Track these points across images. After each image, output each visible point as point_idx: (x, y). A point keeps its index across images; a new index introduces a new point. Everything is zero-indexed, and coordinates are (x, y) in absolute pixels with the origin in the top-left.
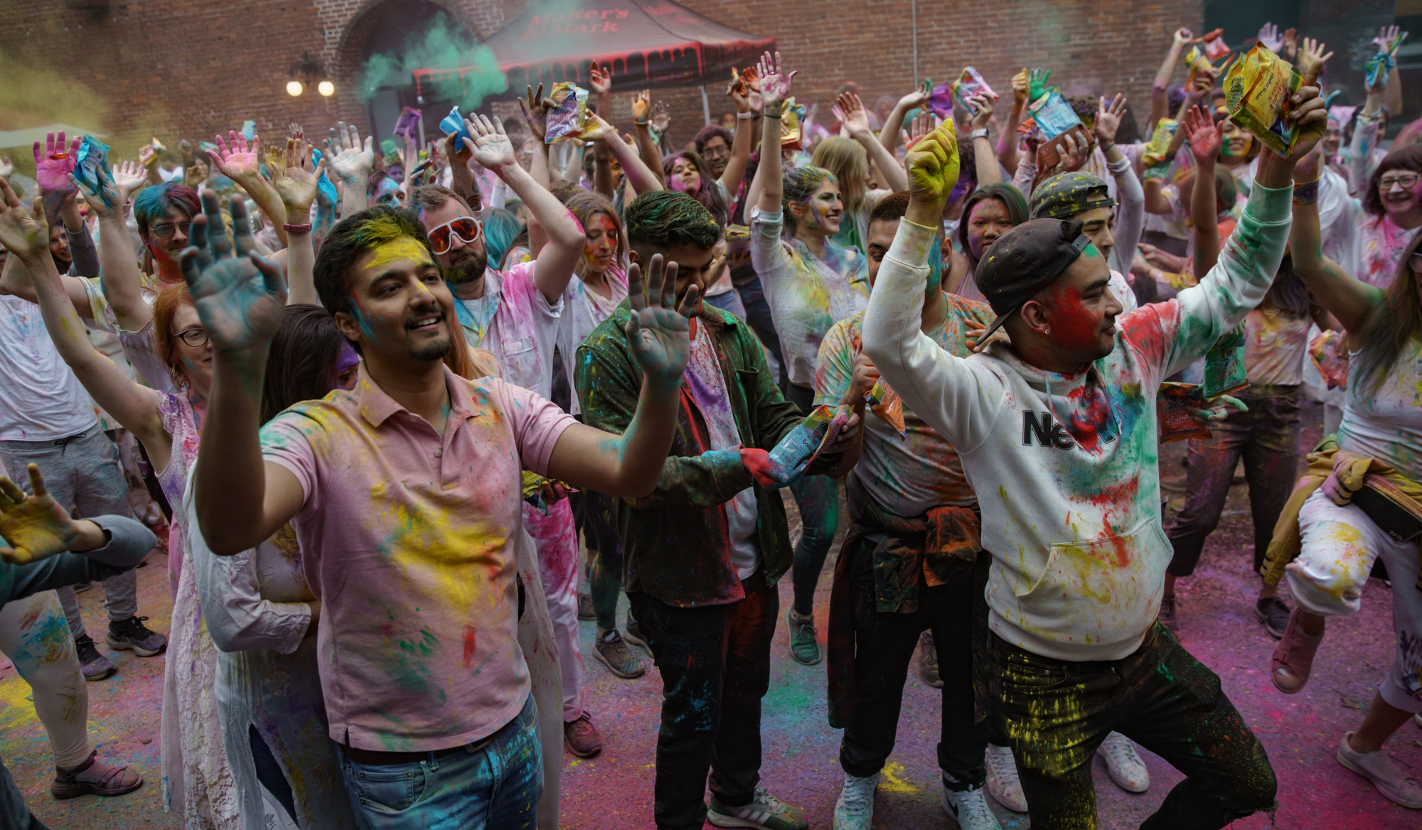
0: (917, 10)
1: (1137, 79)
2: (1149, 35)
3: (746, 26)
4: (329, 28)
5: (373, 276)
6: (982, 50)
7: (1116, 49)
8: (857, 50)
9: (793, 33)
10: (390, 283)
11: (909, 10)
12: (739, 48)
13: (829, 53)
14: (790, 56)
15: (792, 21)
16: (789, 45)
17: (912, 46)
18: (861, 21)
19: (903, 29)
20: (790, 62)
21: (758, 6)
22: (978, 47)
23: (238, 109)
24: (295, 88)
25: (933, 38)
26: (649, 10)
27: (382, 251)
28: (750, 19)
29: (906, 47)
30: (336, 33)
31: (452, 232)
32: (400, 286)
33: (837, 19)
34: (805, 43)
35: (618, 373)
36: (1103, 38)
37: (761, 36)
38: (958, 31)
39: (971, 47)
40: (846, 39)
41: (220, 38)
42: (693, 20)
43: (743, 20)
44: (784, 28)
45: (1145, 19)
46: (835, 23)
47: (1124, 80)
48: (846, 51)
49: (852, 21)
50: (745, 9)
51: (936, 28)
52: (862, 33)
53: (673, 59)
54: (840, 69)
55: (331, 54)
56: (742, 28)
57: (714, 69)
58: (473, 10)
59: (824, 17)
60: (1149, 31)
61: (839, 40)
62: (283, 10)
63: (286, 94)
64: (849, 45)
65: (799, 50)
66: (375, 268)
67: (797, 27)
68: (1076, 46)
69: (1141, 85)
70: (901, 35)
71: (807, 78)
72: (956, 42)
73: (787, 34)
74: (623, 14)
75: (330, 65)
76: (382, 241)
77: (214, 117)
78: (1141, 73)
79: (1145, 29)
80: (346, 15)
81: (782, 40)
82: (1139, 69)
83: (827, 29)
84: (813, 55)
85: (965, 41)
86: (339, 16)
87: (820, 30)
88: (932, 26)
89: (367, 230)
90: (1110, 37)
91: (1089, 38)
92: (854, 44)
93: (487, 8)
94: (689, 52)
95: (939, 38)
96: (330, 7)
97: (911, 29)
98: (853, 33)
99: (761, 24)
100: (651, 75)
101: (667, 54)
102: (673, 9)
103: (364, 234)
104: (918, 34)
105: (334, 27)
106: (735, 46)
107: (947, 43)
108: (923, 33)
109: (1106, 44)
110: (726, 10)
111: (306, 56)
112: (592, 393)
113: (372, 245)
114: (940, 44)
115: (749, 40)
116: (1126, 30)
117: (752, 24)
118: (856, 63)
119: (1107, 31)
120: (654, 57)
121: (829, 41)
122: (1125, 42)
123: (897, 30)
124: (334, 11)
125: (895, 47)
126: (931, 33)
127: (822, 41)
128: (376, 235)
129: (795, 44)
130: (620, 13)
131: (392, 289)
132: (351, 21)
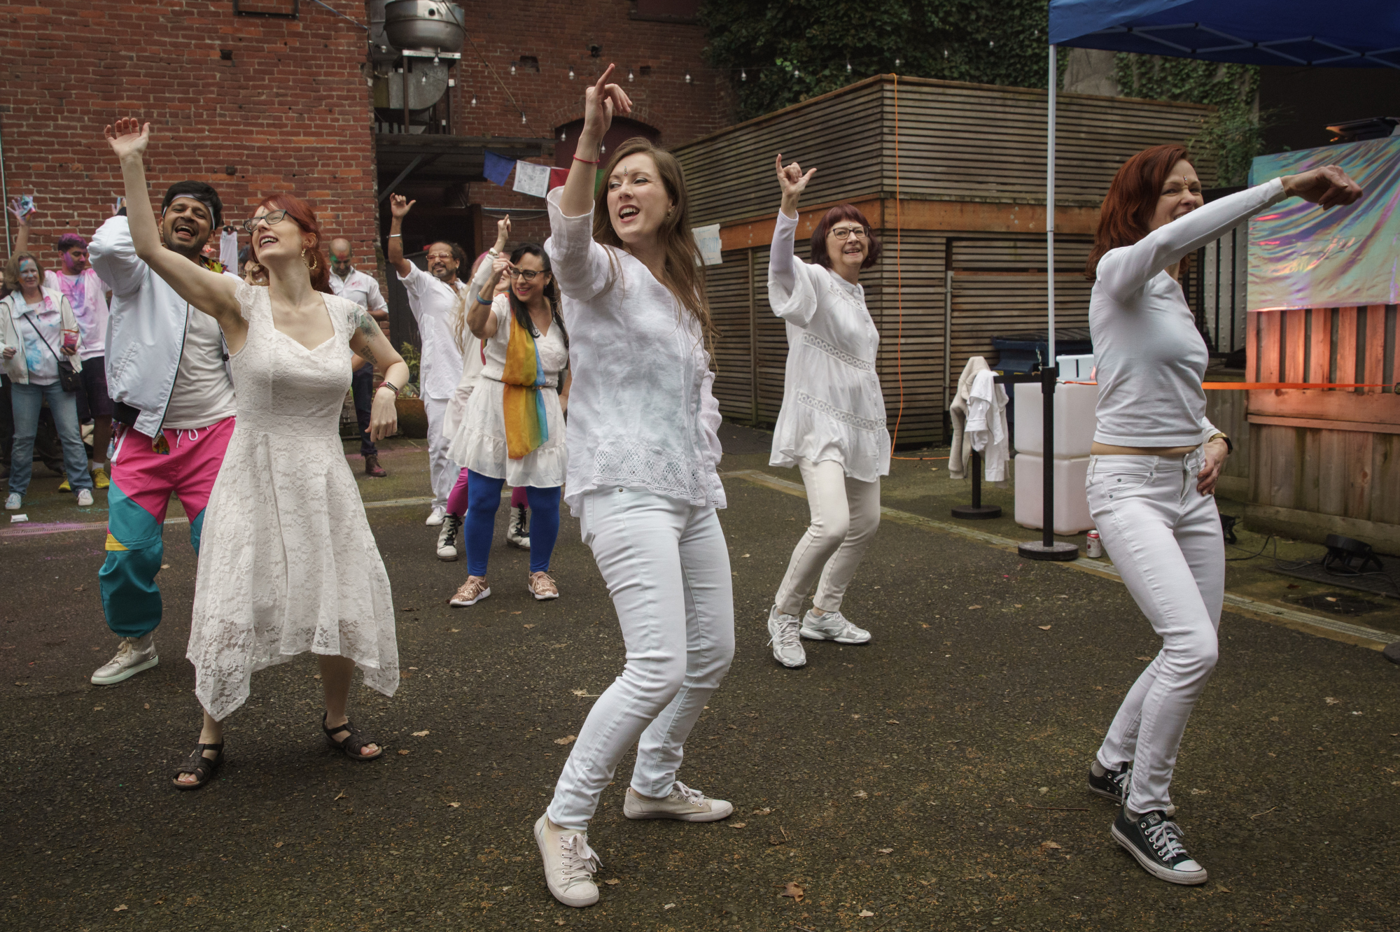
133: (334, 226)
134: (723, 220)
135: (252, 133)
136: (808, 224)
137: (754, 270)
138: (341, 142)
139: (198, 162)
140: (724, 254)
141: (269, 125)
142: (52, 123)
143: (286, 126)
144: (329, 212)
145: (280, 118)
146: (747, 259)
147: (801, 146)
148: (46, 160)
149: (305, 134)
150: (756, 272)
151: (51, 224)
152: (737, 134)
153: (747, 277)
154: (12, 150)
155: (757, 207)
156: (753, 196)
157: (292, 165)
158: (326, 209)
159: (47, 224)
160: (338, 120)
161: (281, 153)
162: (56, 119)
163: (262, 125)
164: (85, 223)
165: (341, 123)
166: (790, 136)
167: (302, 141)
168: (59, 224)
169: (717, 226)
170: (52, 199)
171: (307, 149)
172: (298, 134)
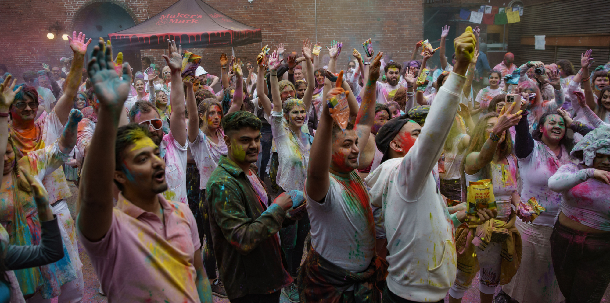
0: (317, 21)
1: (400, 52)
2: (404, 35)
3: (249, 23)
4: (69, 12)
5: (136, 154)
6: (342, 38)
7: (393, 40)
8: (294, 35)
9: (268, 27)
10: (143, 157)
11: (314, 21)
12: (247, 33)
13: (282, 35)
14: (267, 36)
15: (268, 22)
16: (266, 31)
17: (315, 35)
18: (295, 24)
19: (311, 28)
20: (267, 38)
21: (254, 16)
22: (340, 36)
23: (22, 43)
24: (51, 36)
25: (323, 32)
26: (211, 15)
27: (139, 143)
28: (250, 20)
29: (313, 35)
30: (72, 14)
31: (151, 124)
32: (147, 158)
33: (286, 23)
34: (273, 31)
35: (237, 193)
36: (387, 35)
37: (255, 28)
38: (333, 30)
39: (338, 36)
40: (289, 30)
41: (16, 12)
42: (228, 20)
43: (248, 20)
44: (264, 25)
45: (403, 30)
46: (285, 24)
47: (395, 52)
48: (289, 35)
49: (291, 24)
50: (249, 17)
51: (324, 28)
52: (295, 28)
53: (220, 36)
54: (286, 42)
55: (69, 23)
56: (247, 24)
57: (237, 41)
58: (134, 9)
59: (280, 22)
60: (404, 34)
61: (287, 31)
62: (48, 2)
63: (47, 38)
64: (290, 33)
65: (270, 34)
66: (136, 151)
67: (270, 25)
68: (378, 38)
69: (402, 54)
70: (311, 30)
71: (273, 45)
72: (332, 34)
73: (266, 27)
74: (200, 17)
75: (68, 27)
76: (138, 139)
77: (10, 46)
78: (402, 49)
79: (403, 33)
80: (77, 7)
81: (264, 29)
82: (401, 48)
83: (281, 26)
84: (276, 36)
85: (336, 34)
86: (74, 7)
87: (279, 26)
88: (323, 28)
89: (132, 134)
90: (390, 36)
91: (382, 36)
92: (292, 33)
93: (140, 9)
94: (228, 34)
95: (325, 32)
96: (70, 3)
97: (315, 28)
98: (292, 28)
99: (255, 23)
100: (211, 42)
101: (218, 34)
102: (220, 15)
103: (130, 136)
104: (317, 30)
105: (71, 12)
106: (245, 32)
107: (328, 34)
108: (320, 30)
109: (389, 38)
110: (241, 16)
111: (57, 23)
112: (226, 203)
113: (135, 141)
114: (326, 34)
115: (251, 29)
116: (396, 33)
117: (251, 22)
118: (293, 40)
119: (389, 33)
120: (213, 35)
121: (282, 31)
122: (396, 38)
123: (309, 28)
124: (71, 5)
125: (308, 35)
126: (322, 30)
127: (280, 31)
128: (136, 137)
129: (268, 31)
130: (199, 16)
131: (144, 160)
132: (79, 10)
133: (409, 36)
134: (547, 34)
135: (385, 7)
136: (580, 40)
137: (557, 54)
138: (413, 9)
139: (369, 17)
140: (546, 46)
141: (391, 5)
142: (329, 8)
143: (396, 5)
144: (408, 32)
145: (394, 3)
146: (554, 49)
147: (580, 11)
148: (327, 18)
149: (402, 7)
150: (558, 55)
151: (328, 37)
152: (555, 3)
153: (554, 56)
154: (319, 16)
155: (561, 31)
156: (559, 27)
157: (397, 17)
158: (407, 31)
159: (327, 37)
160: (412, 2)
161: (394, 13)
162: (331, 7)
163: (389, 5)
164: (337, 36)
165: (413, 3)
166: (576, 7)
167: (401, 10)
168: (330, 37)
169: (544, 36)
170: (329, 30)
171: (402, 12)
172: (399, 7)
